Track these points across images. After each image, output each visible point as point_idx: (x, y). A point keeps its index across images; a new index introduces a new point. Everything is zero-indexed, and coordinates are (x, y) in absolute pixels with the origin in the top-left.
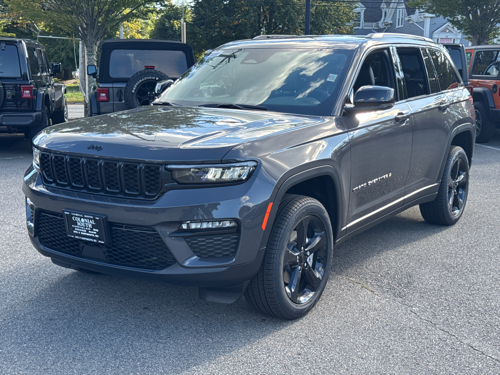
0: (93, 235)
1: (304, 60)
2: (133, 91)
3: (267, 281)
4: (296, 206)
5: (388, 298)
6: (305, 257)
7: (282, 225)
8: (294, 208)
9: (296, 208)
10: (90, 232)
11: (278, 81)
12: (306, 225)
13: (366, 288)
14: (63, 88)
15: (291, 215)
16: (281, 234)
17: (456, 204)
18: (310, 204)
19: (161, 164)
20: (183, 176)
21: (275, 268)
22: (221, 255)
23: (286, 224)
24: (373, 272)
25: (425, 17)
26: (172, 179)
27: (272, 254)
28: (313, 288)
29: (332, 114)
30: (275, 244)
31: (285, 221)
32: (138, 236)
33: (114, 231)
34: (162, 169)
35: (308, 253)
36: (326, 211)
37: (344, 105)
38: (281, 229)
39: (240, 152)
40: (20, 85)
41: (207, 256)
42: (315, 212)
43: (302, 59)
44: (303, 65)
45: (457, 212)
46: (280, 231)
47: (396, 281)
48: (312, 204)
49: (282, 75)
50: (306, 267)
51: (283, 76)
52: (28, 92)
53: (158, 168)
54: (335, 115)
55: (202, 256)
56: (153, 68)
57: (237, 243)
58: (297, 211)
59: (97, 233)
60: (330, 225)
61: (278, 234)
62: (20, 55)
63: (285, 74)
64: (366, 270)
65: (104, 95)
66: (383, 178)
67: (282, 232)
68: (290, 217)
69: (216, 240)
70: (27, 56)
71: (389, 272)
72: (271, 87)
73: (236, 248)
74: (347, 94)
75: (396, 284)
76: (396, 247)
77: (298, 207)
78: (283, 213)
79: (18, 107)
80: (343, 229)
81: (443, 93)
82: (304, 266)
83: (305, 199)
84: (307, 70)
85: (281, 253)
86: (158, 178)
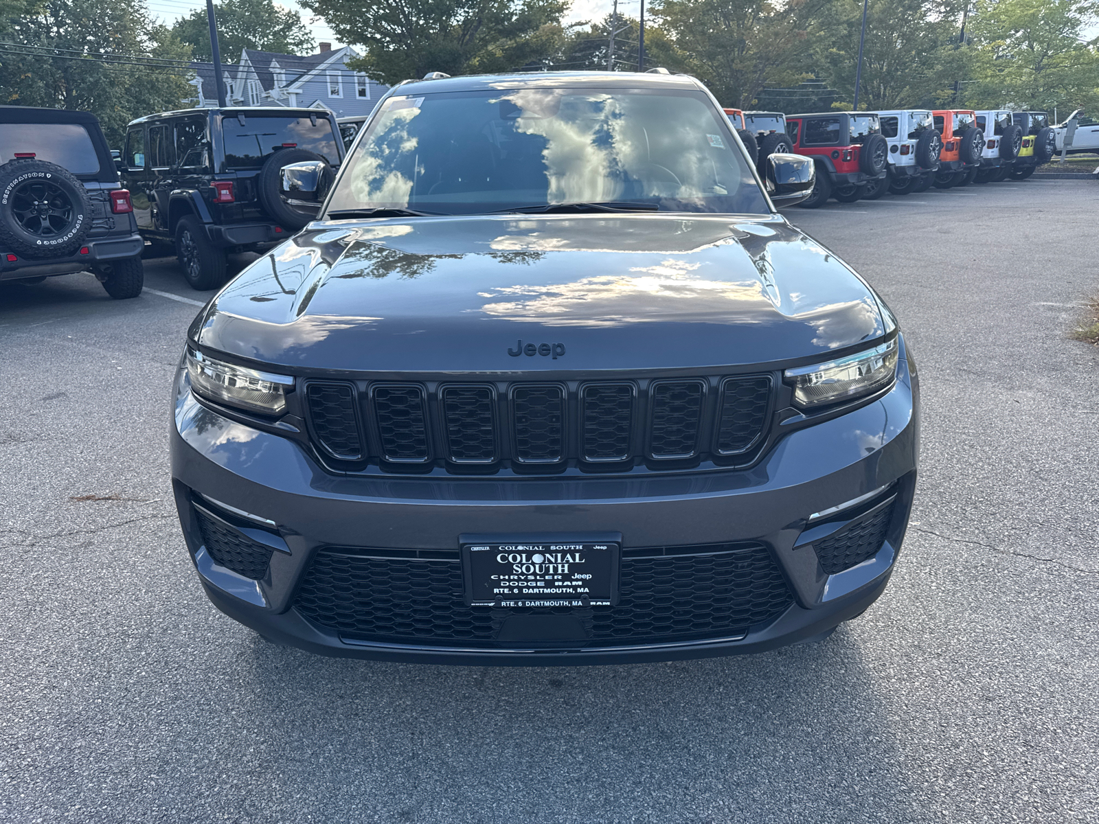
0: (571, 591)
2: (5, 202)
10: (558, 583)
19: (771, 370)
25: (289, 93)
26: (792, 405)
34: (776, 382)
53: (765, 383)
56: (32, 156)
59: (587, 584)
86: (761, 409)
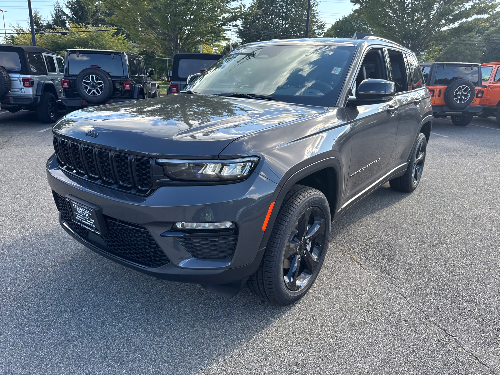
0: (91, 225)
1: (301, 62)
3: (266, 278)
4: (299, 200)
5: (376, 274)
6: (305, 244)
7: (284, 222)
8: (296, 203)
9: (299, 202)
10: (88, 221)
11: (282, 79)
12: (307, 218)
13: (355, 260)
14: (156, 85)
15: (294, 210)
16: (283, 231)
17: (416, 177)
18: (312, 197)
19: (151, 157)
20: (178, 170)
21: (275, 266)
22: (218, 257)
23: (288, 220)
24: (358, 240)
26: (165, 175)
27: (272, 251)
28: (311, 271)
29: (336, 105)
30: (276, 242)
31: (287, 217)
32: (131, 232)
33: (109, 223)
34: (152, 162)
35: (308, 241)
36: (326, 200)
37: (347, 97)
38: (282, 226)
39: (244, 144)
40: (123, 81)
41: (202, 256)
42: (317, 204)
43: (300, 61)
44: (300, 66)
45: (416, 182)
46: (281, 228)
47: (379, 252)
48: (315, 196)
49: (285, 73)
50: (305, 254)
51: (286, 75)
52: (128, 86)
53: (149, 162)
54: (339, 106)
55: (197, 256)
57: (235, 245)
58: (300, 205)
59: (94, 224)
60: (330, 212)
61: (279, 231)
62: (123, 63)
63: (288, 72)
64: (352, 238)
65: (175, 89)
66: (374, 163)
67: (284, 229)
68: (292, 213)
69: (211, 242)
70: (128, 64)
71: (372, 240)
72: (276, 84)
73: (233, 250)
74: (350, 87)
75: (381, 257)
76: (373, 212)
77: (301, 202)
78: (286, 209)
79: (121, 95)
80: (338, 211)
81: (416, 91)
82: (303, 253)
83: (308, 192)
84: (303, 71)
85: (281, 251)
86: (149, 173)
